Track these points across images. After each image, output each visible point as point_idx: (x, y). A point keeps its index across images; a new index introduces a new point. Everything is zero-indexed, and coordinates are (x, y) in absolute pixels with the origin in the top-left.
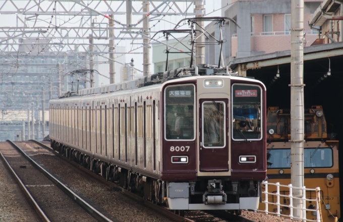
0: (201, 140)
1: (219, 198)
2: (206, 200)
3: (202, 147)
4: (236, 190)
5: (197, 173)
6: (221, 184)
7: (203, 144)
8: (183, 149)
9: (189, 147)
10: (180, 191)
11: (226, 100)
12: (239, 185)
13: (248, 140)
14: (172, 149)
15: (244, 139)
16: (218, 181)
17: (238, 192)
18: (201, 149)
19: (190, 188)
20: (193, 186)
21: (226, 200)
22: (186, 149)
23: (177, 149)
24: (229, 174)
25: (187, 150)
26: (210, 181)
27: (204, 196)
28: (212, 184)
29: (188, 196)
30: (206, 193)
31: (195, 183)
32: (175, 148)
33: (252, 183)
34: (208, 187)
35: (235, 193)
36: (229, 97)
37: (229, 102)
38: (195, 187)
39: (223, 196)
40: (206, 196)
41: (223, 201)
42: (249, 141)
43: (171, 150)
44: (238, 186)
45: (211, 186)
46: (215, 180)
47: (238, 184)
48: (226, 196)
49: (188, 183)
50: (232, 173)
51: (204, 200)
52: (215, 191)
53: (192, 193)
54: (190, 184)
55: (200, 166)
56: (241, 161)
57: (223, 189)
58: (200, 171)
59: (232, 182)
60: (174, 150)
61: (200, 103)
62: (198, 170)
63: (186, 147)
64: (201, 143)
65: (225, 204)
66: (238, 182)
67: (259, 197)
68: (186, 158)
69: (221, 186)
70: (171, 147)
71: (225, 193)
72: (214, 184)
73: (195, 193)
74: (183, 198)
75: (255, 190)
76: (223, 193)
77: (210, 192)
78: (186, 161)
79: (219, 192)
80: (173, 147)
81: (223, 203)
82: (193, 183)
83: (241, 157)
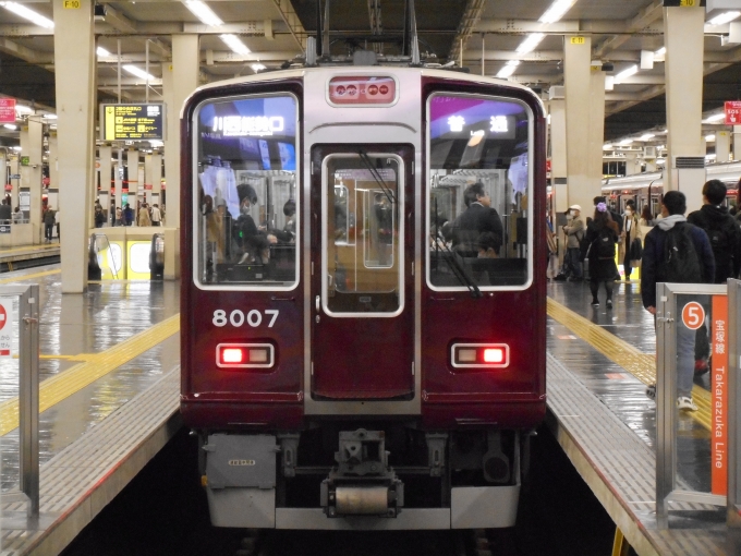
0: (316, 290)
1: (377, 496)
2: (333, 503)
3: (321, 312)
4: (441, 462)
5: (302, 402)
6: (382, 446)
7: (323, 301)
8: (254, 318)
9: (276, 313)
10: (244, 463)
11: (406, 149)
12: (452, 444)
13: (482, 289)
14: (219, 318)
15: (469, 284)
16: (372, 436)
17: (445, 467)
18: (318, 317)
19: (279, 456)
20: (291, 447)
21: (401, 500)
22: (267, 318)
23: (237, 318)
24: (412, 407)
25: (271, 325)
26: (343, 435)
27: (324, 488)
28: (349, 447)
29: (272, 482)
30: (332, 476)
31: (298, 436)
32: (228, 317)
33: (495, 441)
34: (337, 458)
35: (435, 472)
36: (416, 140)
37: (418, 155)
38: (299, 448)
39: (392, 487)
40: (332, 487)
41: (392, 503)
42: (487, 293)
43: (215, 322)
44: (447, 449)
45: (347, 453)
46: (361, 430)
47: (448, 440)
48: (401, 489)
49: (273, 439)
50: (423, 404)
51: (324, 500)
52: (360, 470)
53: (289, 472)
54: (279, 442)
55: (316, 378)
56: (457, 361)
57: (392, 461)
58: (313, 396)
59: (428, 436)
60: (225, 322)
61: (312, 159)
62: (307, 396)
63: (267, 312)
64: (318, 300)
65: (396, 514)
66: (445, 436)
67: (519, 484)
68: (268, 349)
69: (384, 454)
70: (216, 313)
71: (399, 476)
72: (358, 447)
73: (299, 472)
74: (257, 488)
75: (506, 460)
76: (392, 476)
77: (346, 474)
78: (268, 362)
79: (378, 474)
80: (224, 313)
81: (391, 513)
82: (289, 435)
83: (457, 349)
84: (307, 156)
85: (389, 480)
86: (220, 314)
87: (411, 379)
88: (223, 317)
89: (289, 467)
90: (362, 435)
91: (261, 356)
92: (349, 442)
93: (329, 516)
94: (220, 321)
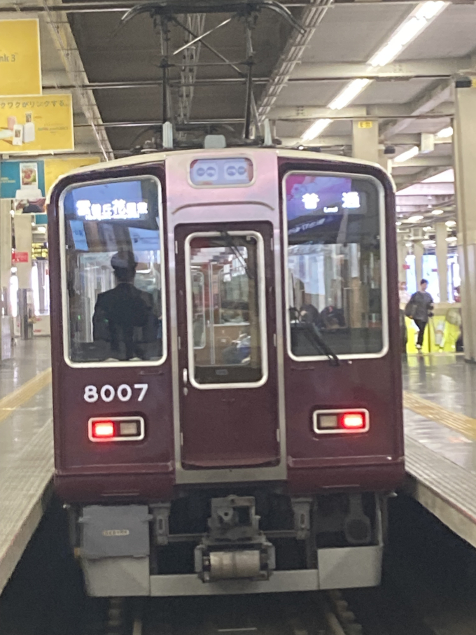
0: (183, 364)
1: (250, 559)
2: (207, 568)
3: (189, 384)
4: (306, 525)
5: (173, 472)
6: (253, 511)
7: (190, 374)
8: (124, 393)
9: (145, 387)
10: (118, 533)
11: (265, 227)
12: (316, 508)
13: (340, 357)
14: (90, 394)
15: (327, 354)
16: (242, 501)
17: (311, 530)
18: (186, 390)
19: (151, 524)
20: (163, 516)
21: (272, 562)
22: (136, 392)
23: (108, 393)
24: (278, 473)
25: (140, 399)
26: (215, 502)
27: (197, 554)
28: (222, 514)
29: (146, 549)
30: (205, 543)
31: (168, 505)
32: (99, 392)
33: (356, 504)
34: (210, 523)
35: (301, 535)
36: (274, 218)
37: (276, 231)
38: (171, 518)
39: (263, 551)
40: (206, 553)
41: (264, 566)
42: (345, 361)
43: (86, 397)
44: (311, 512)
45: (221, 519)
46: (232, 497)
47: (312, 504)
48: (272, 552)
49: (145, 508)
50: (289, 468)
51: (198, 566)
52: (232, 535)
53: (162, 540)
54: (150, 511)
55: (183, 448)
56: (319, 428)
57: (263, 526)
58: (183, 465)
59: (293, 500)
60: (96, 397)
61: (176, 238)
62: (178, 465)
63: (137, 386)
64: (185, 373)
65: (269, 576)
66: (310, 500)
67: (381, 544)
68: (138, 422)
69: (255, 518)
70: (87, 389)
71: (269, 540)
72: (231, 512)
73: (171, 540)
74: (131, 557)
75: (367, 521)
76: (263, 540)
77: (218, 540)
78: (139, 434)
79: (249, 539)
80: (94, 388)
81: (263, 576)
82: (160, 505)
83: (319, 416)
84: (171, 235)
85: (261, 544)
86: (90, 390)
87: (276, 446)
88: (94, 393)
89: (161, 535)
90: (233, 501)
91: (132, 429)
92: (222, 509)
93: (204, 581)
94: (91, 397)
